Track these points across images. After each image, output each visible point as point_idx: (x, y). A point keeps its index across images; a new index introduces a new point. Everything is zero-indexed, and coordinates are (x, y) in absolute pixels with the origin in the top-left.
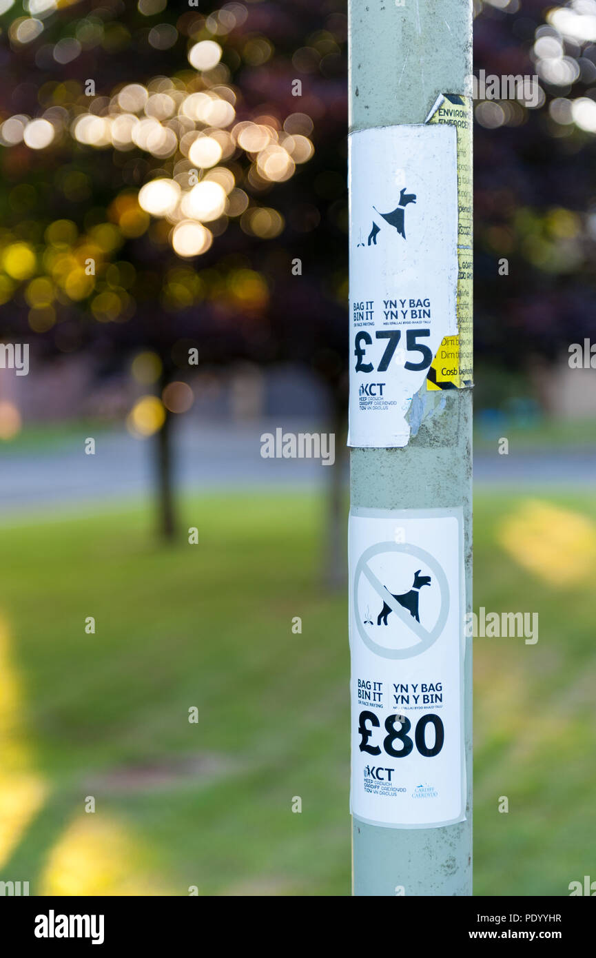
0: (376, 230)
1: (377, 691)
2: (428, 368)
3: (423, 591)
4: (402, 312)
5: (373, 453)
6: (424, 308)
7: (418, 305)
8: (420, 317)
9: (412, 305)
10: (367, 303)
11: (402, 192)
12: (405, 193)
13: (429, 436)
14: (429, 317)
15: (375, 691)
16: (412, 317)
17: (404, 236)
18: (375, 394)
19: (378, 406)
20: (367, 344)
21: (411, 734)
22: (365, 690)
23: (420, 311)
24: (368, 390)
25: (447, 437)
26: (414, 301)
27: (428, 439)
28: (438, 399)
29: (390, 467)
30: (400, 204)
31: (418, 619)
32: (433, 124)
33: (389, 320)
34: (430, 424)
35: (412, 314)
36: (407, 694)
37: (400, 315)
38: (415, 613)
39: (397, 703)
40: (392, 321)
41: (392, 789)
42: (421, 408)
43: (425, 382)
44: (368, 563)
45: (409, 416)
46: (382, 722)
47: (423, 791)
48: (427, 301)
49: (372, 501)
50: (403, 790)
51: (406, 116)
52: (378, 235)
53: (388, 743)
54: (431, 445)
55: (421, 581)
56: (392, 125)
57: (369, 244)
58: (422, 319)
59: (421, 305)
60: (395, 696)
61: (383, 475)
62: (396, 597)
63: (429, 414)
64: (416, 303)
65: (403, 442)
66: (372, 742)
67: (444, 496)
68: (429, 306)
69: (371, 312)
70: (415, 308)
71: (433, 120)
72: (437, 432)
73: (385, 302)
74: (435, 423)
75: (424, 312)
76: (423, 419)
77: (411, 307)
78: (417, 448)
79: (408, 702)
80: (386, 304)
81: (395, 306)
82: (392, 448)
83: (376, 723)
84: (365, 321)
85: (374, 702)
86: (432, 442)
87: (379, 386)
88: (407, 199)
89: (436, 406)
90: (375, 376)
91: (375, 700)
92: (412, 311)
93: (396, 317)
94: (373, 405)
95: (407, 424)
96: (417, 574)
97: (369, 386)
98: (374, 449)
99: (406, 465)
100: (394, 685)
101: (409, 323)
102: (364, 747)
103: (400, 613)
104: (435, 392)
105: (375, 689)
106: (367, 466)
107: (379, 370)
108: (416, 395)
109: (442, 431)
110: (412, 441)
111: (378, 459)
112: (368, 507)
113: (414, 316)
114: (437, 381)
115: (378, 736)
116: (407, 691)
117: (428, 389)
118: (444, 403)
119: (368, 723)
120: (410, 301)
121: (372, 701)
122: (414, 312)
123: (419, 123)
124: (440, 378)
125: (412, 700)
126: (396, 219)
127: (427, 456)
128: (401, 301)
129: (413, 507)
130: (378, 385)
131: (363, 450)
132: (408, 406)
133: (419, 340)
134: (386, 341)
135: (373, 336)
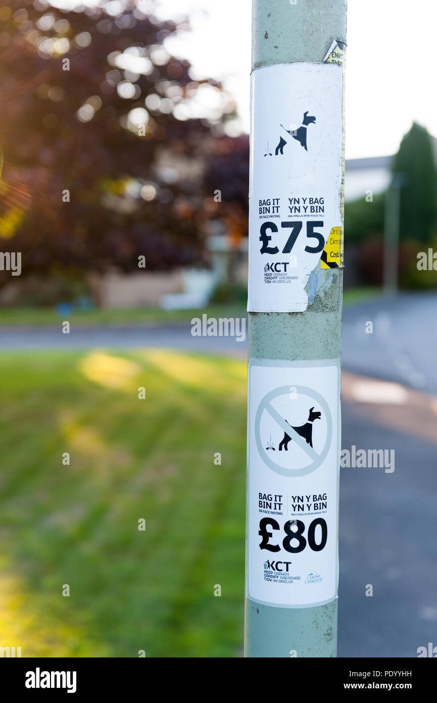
0: (283, 143)
1: (278, 502)
2: (322, 251)
3: (316, 423)
4: (304, 207)
5: (277, 317)
6: (320, 205)
7: (315, 202)
8: (317, 212)
9: (311, 202)
10: (274, 200)
11: (305, 114)
12: (308, 115)
13: (322, 303)
14: (323, 212)
15: (276, 502)
16: (311, 212)
17: (306, 148)
18: (280, 271)
19: (282, 280)
20: (272, 232)
21: (305, 535)
22: (266, 501)
23: (317, 207)
24: (273, 267)
25: (333, 305)
26: (313, 199)
27: (321, 306)
28: (328, 275)
29: (292, 328)
30: (303, 123)
31: (311, 445)
32: (328, 63)
33: (293, 213)
34: (322, 295)
35: (311, 209)
36: (303, 503)
37: (302, 210)
38: (309, 440)
39: (294, 510)
40: (295, 214)
41: (290, 578)
42: (316, 282)
43: (320, 262)
44: (270, 403)
45: (307, 288)
46: (282, 526)
47: (313, 578)
48: (322, 200)
49: (276, 354)
50: (298, 578)
51: (309, 56)
52: (285, 148)
53: (286, 543)
54: (323, 310)
55: (314, 416)
56: (298, 62)
57: (277, 154)
58: (318, 213)
59: (318, 202)
60: (293, 505)
61: (285, 334)
62: (295, 428)
63: (322, 286)
64: (314, 201)
65: (303, 308)
66: (272, 542)
67: (330, 350)
68: (323, 203)
69: (277, 207)
70: (313, 205)
71: (329, 60)
72: (326, 301)
73: (289, 199)
74: (326, 293)
75: (320, 208)
76: (317, 290)
77: (310, 203)
78: (313, 313)
79: (303, 510)
80: (291, 201)
81: (298, 203)
82: (293, 313)
83: (276, 526)
84: (271, 213)
85: (275, 511)
86: (323, 308)
87: (284, 265)
88: (308, 120)
89: (326, 281)
90: (280, 257)
91: (275, 509)
92: (311, 207)
93: (299, 211)
94: (278, 279)
95: (306, 294)
96: (311, 410)
97: (274, 265)
98: (278, 314)
99: (305, 326)
100: (293, 497)
101: (309, 216)
102: (264, 545)
103: (297, 440)
104: (326, 269)
105: (276, 501)
106: (271, 327)
107: (283, 252)
108: (313, 272)
109: (330, 300)
110: (310, 307)
111: (281, 322)
112: (271, 358)
113: (313, 211)
114: (328, 261)
115: (278, 537)
116: (302, 501)
117: (322, 268)
118: (331, 278)
119: (269, 528)
120: (310, 199)
121: (273, 509)
122: (312, 208)
123: (319, 61)
124: (330, 260)
125: (306, 508)
126: (301, 135)
127: (320, 319)
128: (303, 199)
129: (309, 359)
130: (283, 263)
131: (268, 314)
132: (307, 280)
133: (316, 230)
134: (290, 230)
135: (279, 226)
